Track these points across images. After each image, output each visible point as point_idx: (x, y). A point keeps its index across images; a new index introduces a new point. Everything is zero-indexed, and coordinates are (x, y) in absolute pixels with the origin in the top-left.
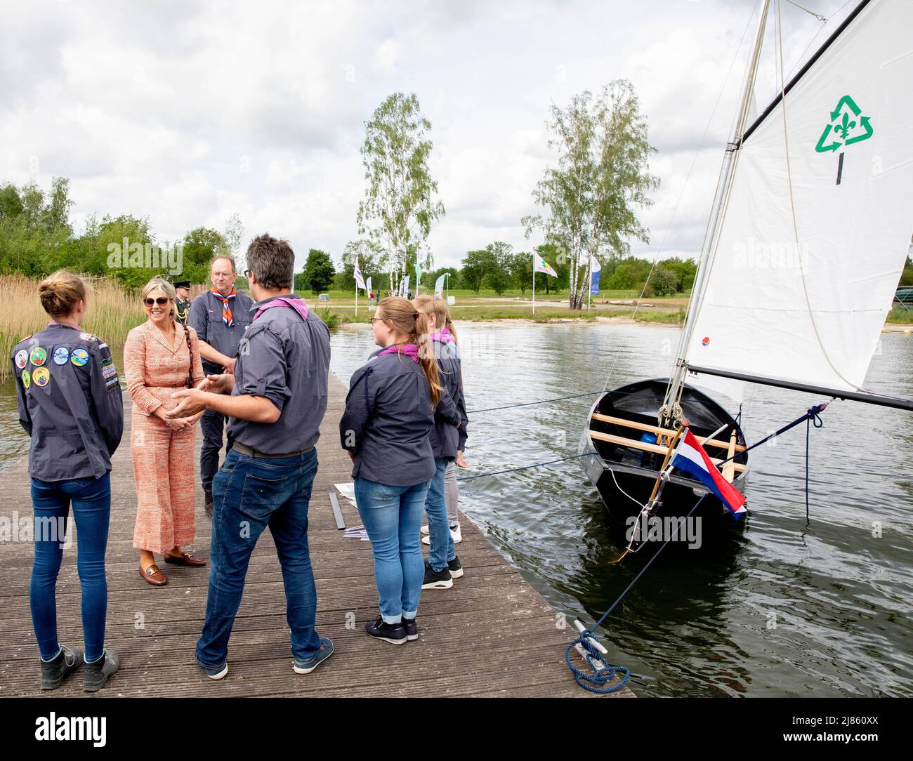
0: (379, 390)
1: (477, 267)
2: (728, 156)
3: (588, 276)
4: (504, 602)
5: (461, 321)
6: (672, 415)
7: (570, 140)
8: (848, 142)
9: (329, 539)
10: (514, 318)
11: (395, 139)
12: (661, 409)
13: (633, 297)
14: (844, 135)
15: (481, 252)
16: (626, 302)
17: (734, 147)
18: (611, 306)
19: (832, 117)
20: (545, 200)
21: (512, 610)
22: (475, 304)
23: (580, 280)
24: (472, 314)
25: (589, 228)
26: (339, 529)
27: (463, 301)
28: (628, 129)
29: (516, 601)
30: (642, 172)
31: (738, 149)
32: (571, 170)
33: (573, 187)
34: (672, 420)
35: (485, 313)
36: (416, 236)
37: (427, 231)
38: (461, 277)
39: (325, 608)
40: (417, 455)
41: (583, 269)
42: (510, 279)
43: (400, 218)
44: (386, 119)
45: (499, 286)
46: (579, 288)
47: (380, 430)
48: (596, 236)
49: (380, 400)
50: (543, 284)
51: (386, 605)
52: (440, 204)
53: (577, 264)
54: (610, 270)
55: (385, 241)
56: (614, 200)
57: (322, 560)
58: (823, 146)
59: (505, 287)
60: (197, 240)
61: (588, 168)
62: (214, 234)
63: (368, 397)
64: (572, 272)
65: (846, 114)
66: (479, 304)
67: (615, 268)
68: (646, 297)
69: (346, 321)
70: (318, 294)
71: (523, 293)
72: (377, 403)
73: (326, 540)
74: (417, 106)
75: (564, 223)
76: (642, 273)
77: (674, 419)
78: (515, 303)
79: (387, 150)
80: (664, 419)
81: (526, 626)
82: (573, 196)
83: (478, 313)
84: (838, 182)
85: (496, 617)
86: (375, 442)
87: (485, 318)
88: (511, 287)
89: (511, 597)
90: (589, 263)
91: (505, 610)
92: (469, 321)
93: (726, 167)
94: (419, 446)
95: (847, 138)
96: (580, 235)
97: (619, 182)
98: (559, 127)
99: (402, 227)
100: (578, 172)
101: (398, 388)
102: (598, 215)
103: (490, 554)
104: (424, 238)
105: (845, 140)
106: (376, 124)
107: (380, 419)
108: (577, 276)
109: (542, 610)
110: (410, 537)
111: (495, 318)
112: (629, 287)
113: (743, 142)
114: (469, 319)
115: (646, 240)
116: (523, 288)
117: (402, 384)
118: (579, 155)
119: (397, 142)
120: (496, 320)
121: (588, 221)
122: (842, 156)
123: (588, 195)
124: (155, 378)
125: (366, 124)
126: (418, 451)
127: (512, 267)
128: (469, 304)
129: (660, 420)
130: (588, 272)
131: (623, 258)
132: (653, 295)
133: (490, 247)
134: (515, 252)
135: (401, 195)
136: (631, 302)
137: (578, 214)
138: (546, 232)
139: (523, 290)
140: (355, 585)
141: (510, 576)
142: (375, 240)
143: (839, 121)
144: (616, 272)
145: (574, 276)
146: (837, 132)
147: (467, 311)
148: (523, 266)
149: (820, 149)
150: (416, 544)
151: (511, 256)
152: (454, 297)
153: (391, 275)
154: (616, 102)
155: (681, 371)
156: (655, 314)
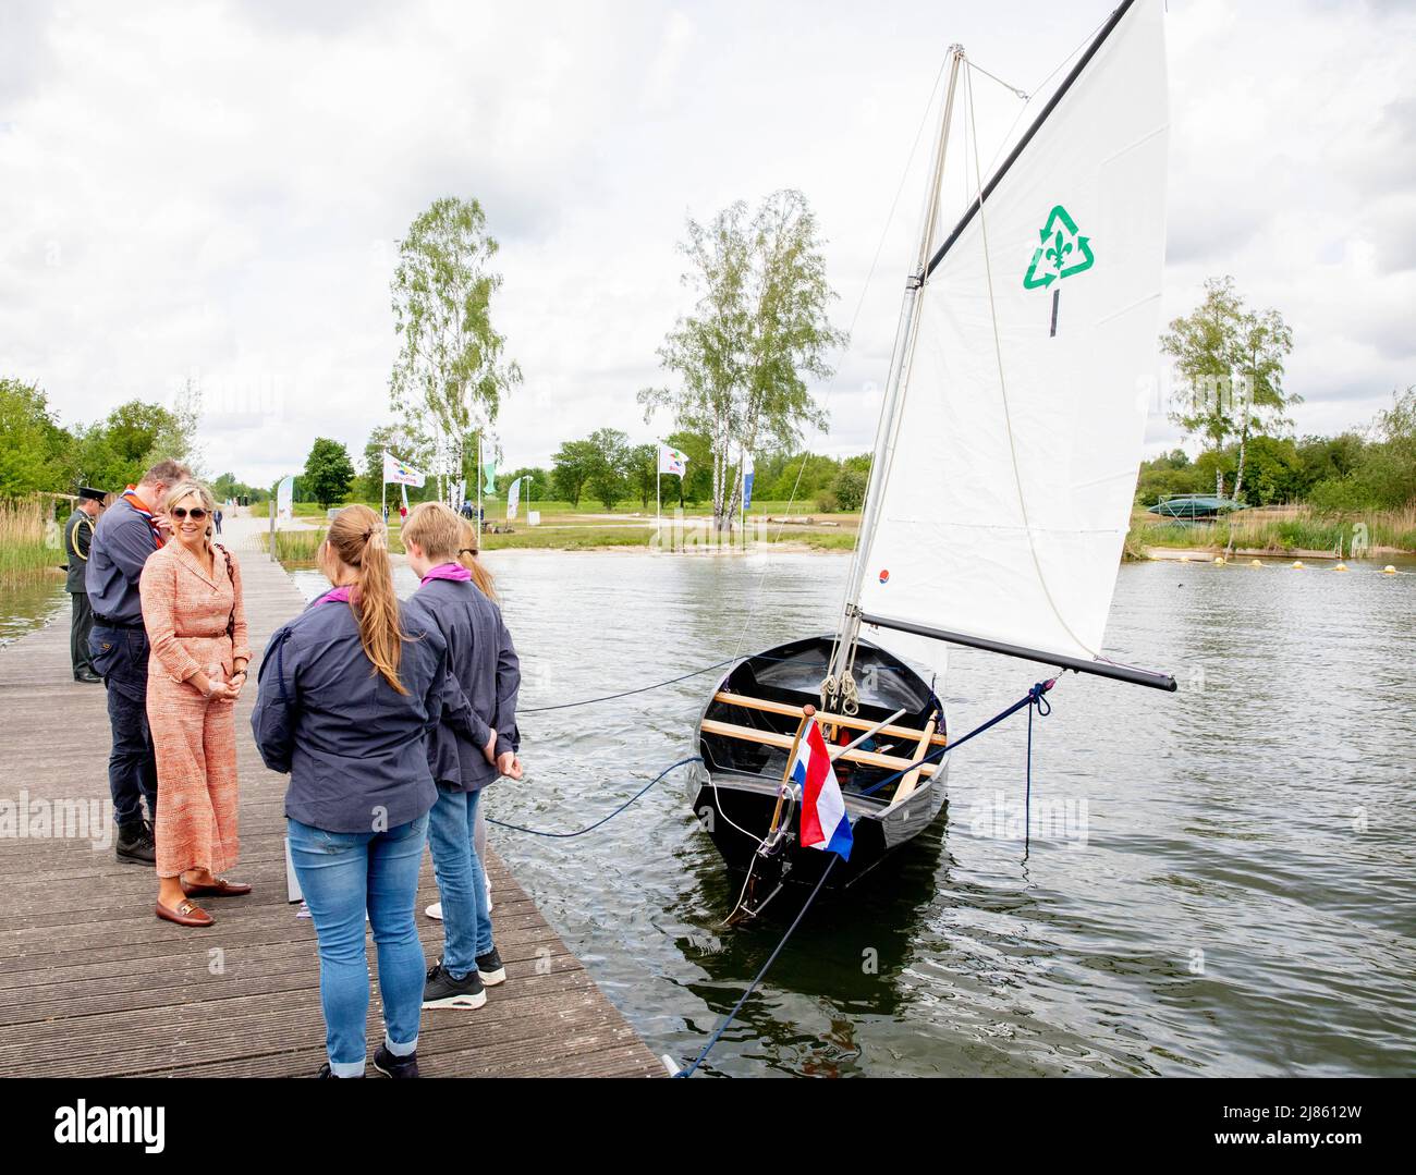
0: (299, 667)
1: (577, 466)
2: (910, 296)
3: (740, 480)
4: (553, 1024)
5: (548, 550)
6: (840, 691)
7: (714, 274)
8: (1064, 274)
9: (270, 922)
10: (628, 544)
11: (445, 268)
12: (825, 682)
13: (808, 513)
14: (1059, 263)
15: (581, 444)
16: (797, 519)
17: (916, 282)
18: (775, 526)
19: (1042, 236)
20: (675, 363)
21: (565, 1038)
22: (570, 523)
23: (728, 487)
24: (565, 539)
25: (741, 408)
26: (291, 903)
27: (553, 519)
28: (799, 261)
29: (574, 1020)
30: (819, 326)
31: (922, 285)
32: (714, 320)
33: (717, 346)
34: (841, 698)
35: (585, 537)
36: (477, 418)
37: (494, 411)
38: (551, 482)
39: (240, 1053)
40: (389, 778)
41: (732, 471)
42: (625, 485)
43: (452, 391)
44: (429, 237)
45: (609, 496)
46: (727, 498)
47: (314, 735)
48: (751, 420)
49: (304, 683)
50: (673, 492)
51: (338, 1043)
52: (514, 366)
53: (724, 463)
54: (775, 471)
55: (430, 425)
56: (777, 367)
57: (250, 961)
58: (1033, 280)
59: (617, 497)
60: (129, 422)
61: (740, 318)
62: (159, 413)
63: (283, 680)
64: (716, 474)
65: (1059, 233)
66: (577, 523)
67: (782, 468)
68: (828, 512)
70: (327, 508)
71: (645, 506)
72: (300, 690)
73: (265, 923)
74: (482, 219)
75: (703, 400)
76: (822, 476)
77: (844, 697)
78: (631, 522)
79: (432, 286)
80: (829, 697)
81: (584, 1067)
82: (718, 359)
83: (573, 538)
84: (1053, 332)
85: (535, 1054)
86: (309, 756)
87: (587, 545)
88: (628, 497)
89: (567, 1015)
90: (741, 460)
91: (553, 1039)
92: (559, 550)
93: (907, 313)
94: (388, 763)
95: (1063, 268)
96: (728, 418)
97: (785, 340)
98: (697, 254)
99: (456, 403)
100: (725, 324)
101: (335, 662)
102: (754, 390)
103: (540, 938)
104: (491, 420)
105: (1059, 272)
106: (413, 245)
107: (311, 715)
108: (723, 481)
109: (615, 1036)
110: (389, 917)
111: (599, 544)
112: (802, 496)
113: (929, 274)
114: (561, 546)
115: (823, 427)
116: (645, 499)
117: (342, 654)
118: (727, 298)
119: (447, 274)
120: (602, 547)
121: (739, 398)
122: (1056, 294)
123: (740, 358)
124: (191, 624)
125: (399, 244)
126: (389, 771)
127: (629, 466)
128: (561, 524)
129: (823, 700)
130: (740, 474)
131: (794, 455)
132: (837, 509)
133: (595, 437)
134: (633, 443)
135: (454, 355)
136: (804, 519)
137: (725, 387)
138: (677, 412)
139: (645, 502)
140: (301, 1005)
141: (568, 976)
142: (414, 423)
143: (1051, 243)
144: (784, 475)
145: (720, 480)
146: (1049, 259)
147: (557, 534)
148: (644, 465)
149: (1029, 284)
150: (403, 928)
151: (627, 450)
152: (538, 513)
153: (439, 479)
154: (780, 221)
155: (852, 622)
156: (839, 537)
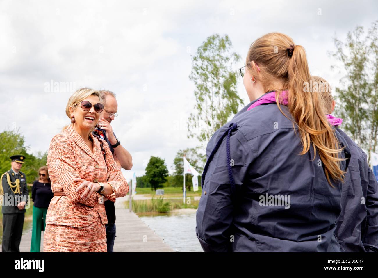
7: (348, 65)
25: (367, 132)
32: (350, 88)
33: (352, 101)
44: (207, 54)
48: (373, 138)
61: (364, 86)
69: (177, 207)
70: (155, 190)
74: (230, 44)
82: (353, 107)
96: (360, 138)
98: (339, 55)
100: (356, 89)
106: (199, 58)
118: (356, 76)
121: (366, 127)
123: (365, 106)
125: (192, 57)
135: (218, 110)
137: (357, 121)
